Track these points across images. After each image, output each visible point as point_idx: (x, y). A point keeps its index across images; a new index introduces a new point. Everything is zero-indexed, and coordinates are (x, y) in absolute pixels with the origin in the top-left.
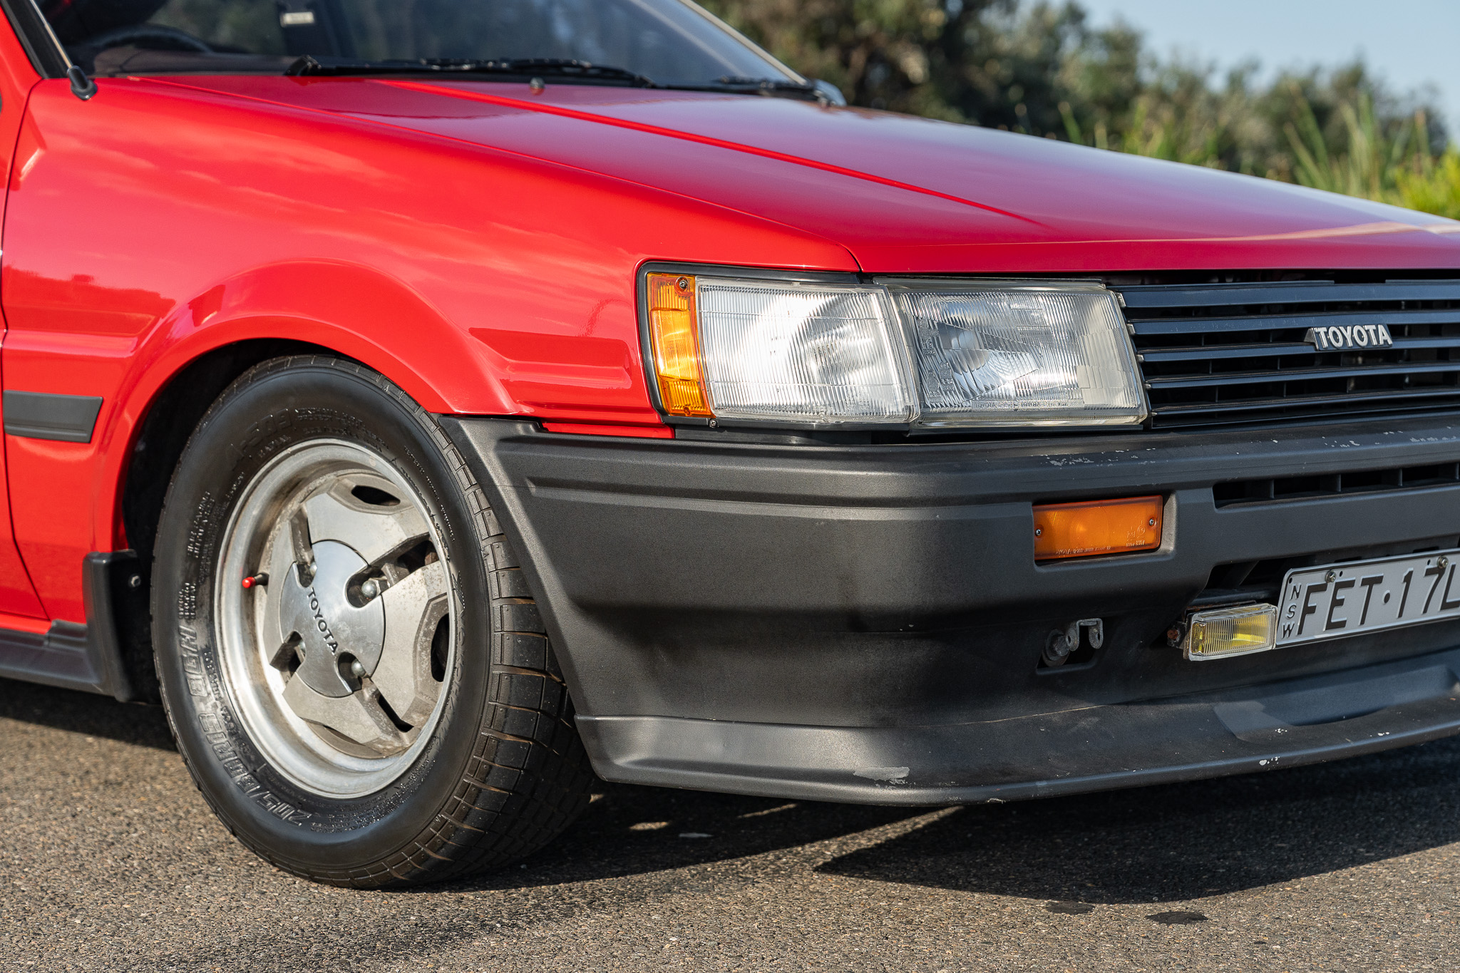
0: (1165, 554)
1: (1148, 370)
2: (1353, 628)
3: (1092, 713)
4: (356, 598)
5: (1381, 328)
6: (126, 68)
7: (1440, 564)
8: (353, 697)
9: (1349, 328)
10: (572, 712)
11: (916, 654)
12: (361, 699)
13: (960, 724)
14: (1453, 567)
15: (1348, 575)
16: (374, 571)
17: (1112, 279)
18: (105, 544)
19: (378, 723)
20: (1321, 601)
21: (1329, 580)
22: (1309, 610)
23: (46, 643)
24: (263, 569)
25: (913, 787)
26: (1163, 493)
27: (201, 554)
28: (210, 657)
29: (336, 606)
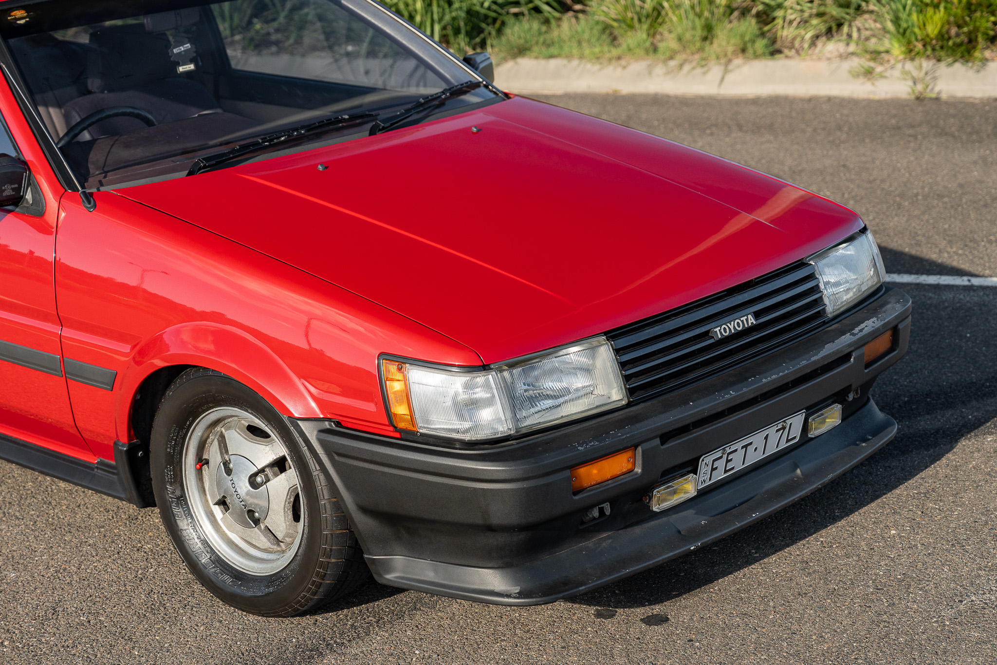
0: (637, 473)
1: (627, 378)
2: (738, 468)
3: (608, 538)
4: (254, 484)
5: (750, 316)
6: (106, 169)
7: (783, 425)
8: (256, 529)
9: (732, 323)
10: (362, 553)
12: (260, 529)
13: (543, 558)
14: (791, 424)
15: (734, 447)
16: (262, 472)
17: (609, 335)
18: (124, 439)
19: (269, 540)
20: (721, 464)
21: (723, 454)
22: (713, 469)
23: (96, 470)
24: (205, 457)
25: (522, 598)
26: (636, 447)
27: (174, 453)
28: (183, 501)
29: (243, 486)
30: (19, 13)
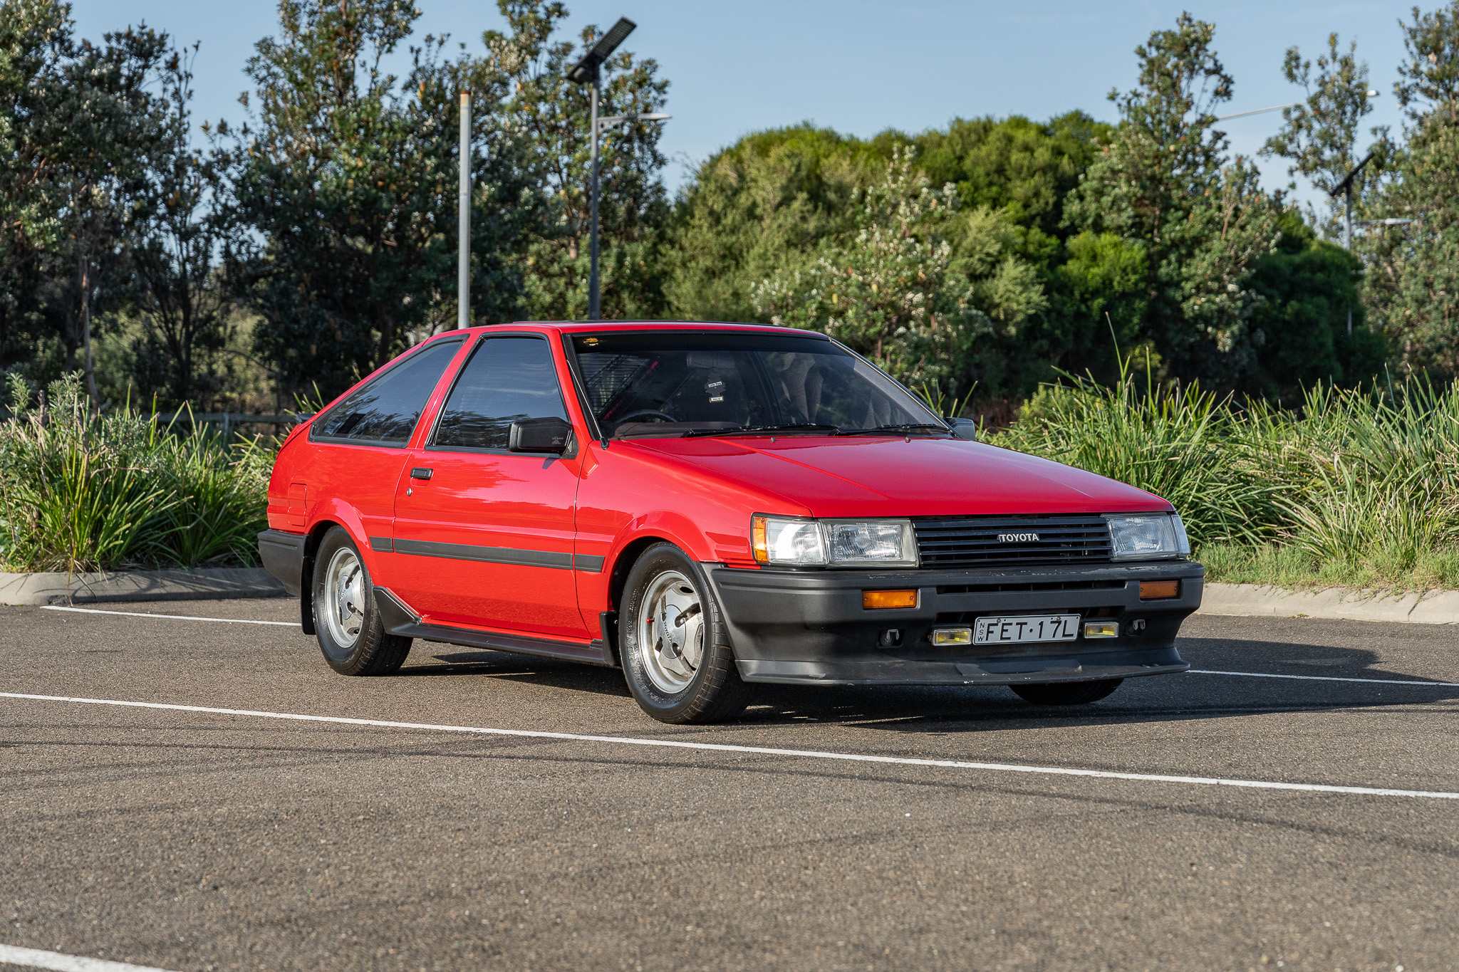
0: (918, 609)
1: (921, 549)
2: (1015, 639)
3: (901, 662)
4: (678, 624)
5: (1034, 535)
6: (625, 434)
7: (1058, 619)
8: (678, 659)
9: (1018, 535)
10: (734, 659)
11: (828, 638)
12: (680, 659)
13: (848, 662)
14: (1066, 622)
15: (1008, 621)
16: (684, 615)
17: (913, 519)
18: (606, 608)
19: (685, 667)
20: (996, 630)
21: (999, 622)
22: (990, 632)
23: (589, 646)
24: (653, 616)
25: (826, 679)
26: (918, 588)
27: (634, 610)
28: (637, 645)
29: (671, 627)
30: (592, 340)
